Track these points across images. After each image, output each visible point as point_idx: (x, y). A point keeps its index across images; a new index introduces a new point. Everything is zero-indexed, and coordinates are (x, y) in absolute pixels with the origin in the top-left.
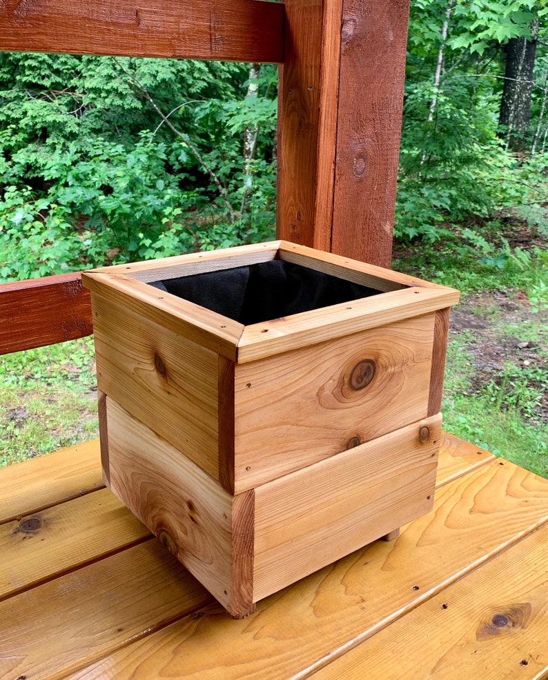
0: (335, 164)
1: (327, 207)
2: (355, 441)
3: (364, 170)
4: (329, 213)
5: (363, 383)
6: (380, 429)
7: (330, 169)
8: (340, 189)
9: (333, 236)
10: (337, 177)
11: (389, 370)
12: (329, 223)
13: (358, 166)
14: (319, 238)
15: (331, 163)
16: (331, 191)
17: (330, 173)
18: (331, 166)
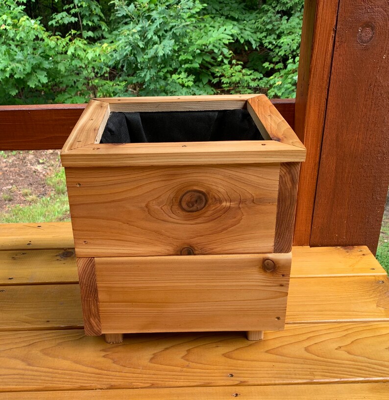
0: (335, 32)
1: (324, 70)
2: (190, 251)
3: (370, 39)
4: (325, 76)
5: (194, 208)
6: (216, 248)
7: (329, 36)
8: (340, 55)
9: (329, 97)
10: (337, 44)
11: (224, 204)
12: (325, 85)
13: (363, 34)
14: (313, 97)
15: (330, 31)
16: (329, 56)
17: (328, 39)
18: (329, 33)
